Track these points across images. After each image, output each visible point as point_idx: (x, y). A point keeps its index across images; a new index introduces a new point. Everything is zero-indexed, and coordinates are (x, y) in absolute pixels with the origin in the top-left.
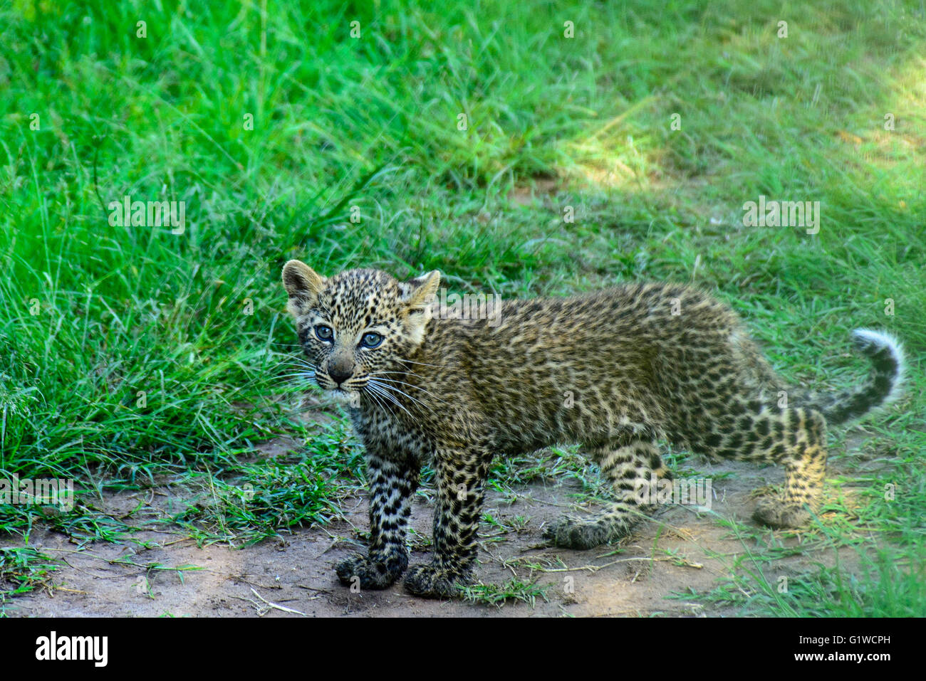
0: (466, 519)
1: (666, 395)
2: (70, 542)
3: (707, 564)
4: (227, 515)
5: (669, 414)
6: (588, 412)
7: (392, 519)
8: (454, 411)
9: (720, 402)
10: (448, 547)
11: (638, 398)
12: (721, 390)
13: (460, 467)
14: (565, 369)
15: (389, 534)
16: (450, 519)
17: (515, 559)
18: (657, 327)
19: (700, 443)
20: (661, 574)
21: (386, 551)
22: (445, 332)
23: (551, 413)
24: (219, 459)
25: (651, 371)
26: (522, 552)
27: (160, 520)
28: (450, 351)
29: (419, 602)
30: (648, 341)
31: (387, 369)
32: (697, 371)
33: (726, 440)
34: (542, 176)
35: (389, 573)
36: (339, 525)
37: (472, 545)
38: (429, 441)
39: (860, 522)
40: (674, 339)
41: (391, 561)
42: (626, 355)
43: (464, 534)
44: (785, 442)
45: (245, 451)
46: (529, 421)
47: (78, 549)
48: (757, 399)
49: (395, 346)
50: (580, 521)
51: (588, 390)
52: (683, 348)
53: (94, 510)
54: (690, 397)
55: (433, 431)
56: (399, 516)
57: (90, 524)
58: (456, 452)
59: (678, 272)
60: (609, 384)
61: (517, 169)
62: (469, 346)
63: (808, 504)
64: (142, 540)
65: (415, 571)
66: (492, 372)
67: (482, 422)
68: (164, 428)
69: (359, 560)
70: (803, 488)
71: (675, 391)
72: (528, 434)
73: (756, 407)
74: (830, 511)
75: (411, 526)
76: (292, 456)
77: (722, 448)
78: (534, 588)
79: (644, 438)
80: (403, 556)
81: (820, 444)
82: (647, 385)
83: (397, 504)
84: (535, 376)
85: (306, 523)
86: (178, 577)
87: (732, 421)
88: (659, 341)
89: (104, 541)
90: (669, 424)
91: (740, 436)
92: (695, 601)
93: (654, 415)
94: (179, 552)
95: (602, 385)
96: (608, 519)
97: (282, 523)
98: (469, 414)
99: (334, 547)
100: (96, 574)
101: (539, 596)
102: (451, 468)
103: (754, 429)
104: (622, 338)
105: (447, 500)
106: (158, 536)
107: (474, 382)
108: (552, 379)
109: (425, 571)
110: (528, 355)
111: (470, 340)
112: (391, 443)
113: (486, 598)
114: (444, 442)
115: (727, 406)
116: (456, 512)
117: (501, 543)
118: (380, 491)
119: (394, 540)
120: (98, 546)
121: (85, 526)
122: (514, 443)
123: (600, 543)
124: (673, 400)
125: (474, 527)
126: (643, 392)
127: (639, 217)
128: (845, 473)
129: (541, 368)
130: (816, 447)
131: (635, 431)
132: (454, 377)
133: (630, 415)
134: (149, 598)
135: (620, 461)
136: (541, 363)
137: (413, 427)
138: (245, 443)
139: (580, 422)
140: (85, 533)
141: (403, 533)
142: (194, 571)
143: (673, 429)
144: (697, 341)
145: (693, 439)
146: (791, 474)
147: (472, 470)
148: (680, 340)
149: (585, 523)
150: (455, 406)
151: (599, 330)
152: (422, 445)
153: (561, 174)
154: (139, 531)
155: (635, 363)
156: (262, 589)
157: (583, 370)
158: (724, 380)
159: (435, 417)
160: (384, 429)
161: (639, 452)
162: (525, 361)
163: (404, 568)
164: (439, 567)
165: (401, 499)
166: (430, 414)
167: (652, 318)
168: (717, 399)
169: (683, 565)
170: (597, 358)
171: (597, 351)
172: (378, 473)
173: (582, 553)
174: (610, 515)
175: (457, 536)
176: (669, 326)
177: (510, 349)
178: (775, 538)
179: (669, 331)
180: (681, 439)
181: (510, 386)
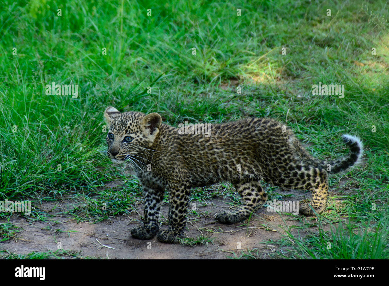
0: (181, 212)
1: (263, 163)
2: (27, 221)
3: (279, 230)
4: (89, 210)
5: (264, 170)
6: (231, 169)
7: (152, 211)
8: (174, 168)
9: (284, 166)
10: (174, 223)
11: (251, 164)
12: (285, 161)
13: (178, 191)
14: (221, 152)
15: (151, 218)
16: (175, 211)
17: (203, 228)
18: (259, 135)
19: (277, 182)
20: (260, 234)
21: (150, 224)
22: (170, 137)
23: (216, 170)
24: (90, 189)
25: (256, 153)
26: (206, 225)
27: (63, 213)
28: (172, 145)
29: (163, 244)
30: (255, 141)
31: (137, 151)
32: (275, 153)
33: (287, 180)
34: (233, 78)
35: (151, 233)
36: (134, 214)
37: (184, 222)
38: (165, 180)
39: (341, 213)
40: (266, 141)
41: (152, 228)
42: (246, 147)
43: (180, 217)
44: (311, 182)
45: (100, 185)
46: (207, 173)
47: (29, 224)
48: (300, 165)
49: (139, 142)
50: (229, 213)
51: (231, 160)
52: (269, 144)
53: (38, 209)
54: (272, 164)
55: (166, 176)
56: (155, 210)
57: (35, 214)
58: (176, 185)
59: (281, 116)
60: (239, 158)
61: (223, 76)
62: (181, 142)
63: (321, 207)
64: (55, 220)
65: (161, 232)
66: (191, 153)
67: (186, 173)
68: (68, 177)
69: (139, 228)
70: (319, 200)
71: (266, 161)
72: (207, 178)
73: (299, 168)
74: (330, 209)
75: (160, 214)
76: (119, 188)
77: (286, 184)
78: (208, 239)
79: (254, 180)
80: (157, 226)
81: (325, 182)
82: (255, 159)
83: (155, 206)
84: (209, 155)
85: (121, 214)
86: (68, 235)
87: (289, 173)
88: (259, 141)
89: (40, 221)
90: (264, 174)
91: (293, 179)
92: (272, 244)
93: (258, 171)
94: (69, 225)
95: (236, 158)
96: (240, 212)
97: (111, 214)
98: (181, 170)
99: (131, 223)
100: (35, 233)
101: (210, 242)
102: (174, 191)
103: (298, 176)
104: (245, 140)
105: (173, 204)
106: (62, 219)
107: (184, 156)
108: (216, 156)
109: (165, 232)
110: (206, 146)
111: (181, 140)
112: (150, 181)
113: (189, 243)
114: (171, 181)
115: (287, 167)
116: (177, 209)
117: (198, 222)
118: (148, 200)
119: (153, 220)
120: (37, 223)
121: (33, 215)
122: (201, 182)
123: (237, 222)
124: (265, 165)
125: (184, 214)
126: (253, 161)
127: (269, 94)
128: (338, 195)
129: (211, 152)
130: (324, 184)
131: (251, 177)
132: (175, 155)
133: (248, 171)
134: (55, 243)
135: (245, 189)
136: (211, 149)
137: (158, 175)
138: (101, 183)
139: (228, 173)
140: (33, 217)
141: (157, 217)
142: (74, 233)
143: (266, 176)
144: (275, 141)
145: (274, 181)
146: (314, 195)
147: (182, 192)
148: (268, 141)
149: (231, 214)
150: (175, 166)
151: (235, 137)
152: (162, 182)
153: (241, 78)
154: (55, 217)
155: (250, 150)
156: (100, 240)
157: (229, 152)
158: (286, 157)
159: (166, 171)
160: (147, 175)
161: (253, 185)
162: (205, 149)
163: (157, 231)
164: (171, 231)
165: (156, 204)
166: (164, 170)
167: (257, 132)
168: (283, 164)
169: (268, 230)
170: (234, 147)
171: (234, 145)
172: (147, 193)
173: (230, 225)
174: (241, 211)
175: (177, 218)
176: (264, 135)
177: (199, 144)
178: (307, 220)
179: (264, 137)
180: (269, 180)
181: (199, 159)
